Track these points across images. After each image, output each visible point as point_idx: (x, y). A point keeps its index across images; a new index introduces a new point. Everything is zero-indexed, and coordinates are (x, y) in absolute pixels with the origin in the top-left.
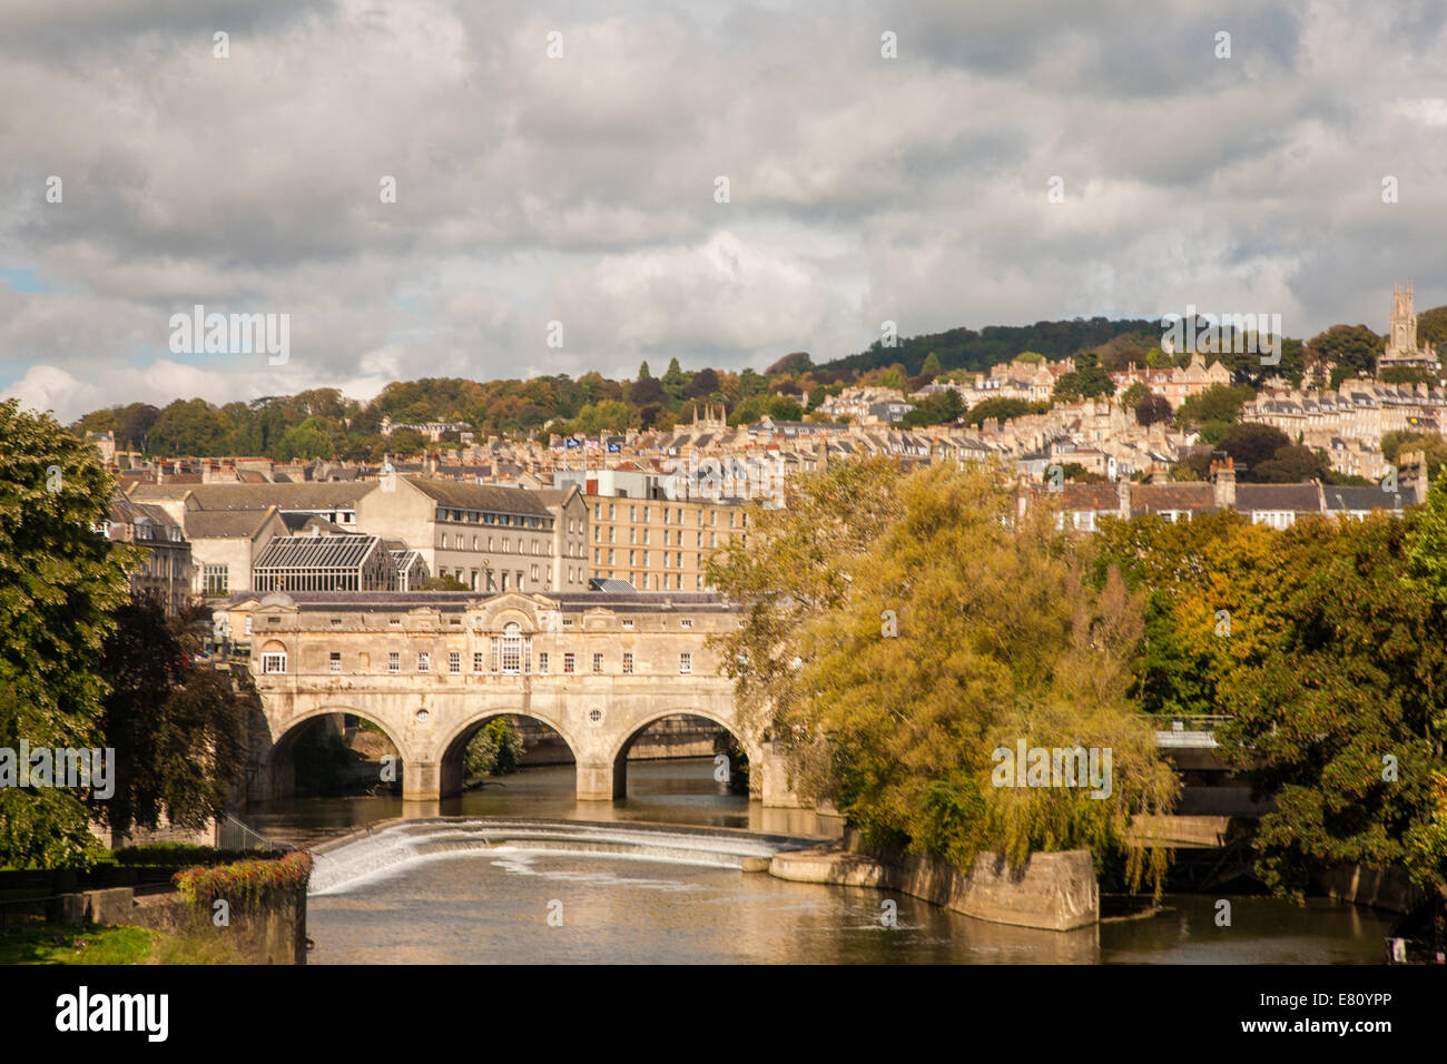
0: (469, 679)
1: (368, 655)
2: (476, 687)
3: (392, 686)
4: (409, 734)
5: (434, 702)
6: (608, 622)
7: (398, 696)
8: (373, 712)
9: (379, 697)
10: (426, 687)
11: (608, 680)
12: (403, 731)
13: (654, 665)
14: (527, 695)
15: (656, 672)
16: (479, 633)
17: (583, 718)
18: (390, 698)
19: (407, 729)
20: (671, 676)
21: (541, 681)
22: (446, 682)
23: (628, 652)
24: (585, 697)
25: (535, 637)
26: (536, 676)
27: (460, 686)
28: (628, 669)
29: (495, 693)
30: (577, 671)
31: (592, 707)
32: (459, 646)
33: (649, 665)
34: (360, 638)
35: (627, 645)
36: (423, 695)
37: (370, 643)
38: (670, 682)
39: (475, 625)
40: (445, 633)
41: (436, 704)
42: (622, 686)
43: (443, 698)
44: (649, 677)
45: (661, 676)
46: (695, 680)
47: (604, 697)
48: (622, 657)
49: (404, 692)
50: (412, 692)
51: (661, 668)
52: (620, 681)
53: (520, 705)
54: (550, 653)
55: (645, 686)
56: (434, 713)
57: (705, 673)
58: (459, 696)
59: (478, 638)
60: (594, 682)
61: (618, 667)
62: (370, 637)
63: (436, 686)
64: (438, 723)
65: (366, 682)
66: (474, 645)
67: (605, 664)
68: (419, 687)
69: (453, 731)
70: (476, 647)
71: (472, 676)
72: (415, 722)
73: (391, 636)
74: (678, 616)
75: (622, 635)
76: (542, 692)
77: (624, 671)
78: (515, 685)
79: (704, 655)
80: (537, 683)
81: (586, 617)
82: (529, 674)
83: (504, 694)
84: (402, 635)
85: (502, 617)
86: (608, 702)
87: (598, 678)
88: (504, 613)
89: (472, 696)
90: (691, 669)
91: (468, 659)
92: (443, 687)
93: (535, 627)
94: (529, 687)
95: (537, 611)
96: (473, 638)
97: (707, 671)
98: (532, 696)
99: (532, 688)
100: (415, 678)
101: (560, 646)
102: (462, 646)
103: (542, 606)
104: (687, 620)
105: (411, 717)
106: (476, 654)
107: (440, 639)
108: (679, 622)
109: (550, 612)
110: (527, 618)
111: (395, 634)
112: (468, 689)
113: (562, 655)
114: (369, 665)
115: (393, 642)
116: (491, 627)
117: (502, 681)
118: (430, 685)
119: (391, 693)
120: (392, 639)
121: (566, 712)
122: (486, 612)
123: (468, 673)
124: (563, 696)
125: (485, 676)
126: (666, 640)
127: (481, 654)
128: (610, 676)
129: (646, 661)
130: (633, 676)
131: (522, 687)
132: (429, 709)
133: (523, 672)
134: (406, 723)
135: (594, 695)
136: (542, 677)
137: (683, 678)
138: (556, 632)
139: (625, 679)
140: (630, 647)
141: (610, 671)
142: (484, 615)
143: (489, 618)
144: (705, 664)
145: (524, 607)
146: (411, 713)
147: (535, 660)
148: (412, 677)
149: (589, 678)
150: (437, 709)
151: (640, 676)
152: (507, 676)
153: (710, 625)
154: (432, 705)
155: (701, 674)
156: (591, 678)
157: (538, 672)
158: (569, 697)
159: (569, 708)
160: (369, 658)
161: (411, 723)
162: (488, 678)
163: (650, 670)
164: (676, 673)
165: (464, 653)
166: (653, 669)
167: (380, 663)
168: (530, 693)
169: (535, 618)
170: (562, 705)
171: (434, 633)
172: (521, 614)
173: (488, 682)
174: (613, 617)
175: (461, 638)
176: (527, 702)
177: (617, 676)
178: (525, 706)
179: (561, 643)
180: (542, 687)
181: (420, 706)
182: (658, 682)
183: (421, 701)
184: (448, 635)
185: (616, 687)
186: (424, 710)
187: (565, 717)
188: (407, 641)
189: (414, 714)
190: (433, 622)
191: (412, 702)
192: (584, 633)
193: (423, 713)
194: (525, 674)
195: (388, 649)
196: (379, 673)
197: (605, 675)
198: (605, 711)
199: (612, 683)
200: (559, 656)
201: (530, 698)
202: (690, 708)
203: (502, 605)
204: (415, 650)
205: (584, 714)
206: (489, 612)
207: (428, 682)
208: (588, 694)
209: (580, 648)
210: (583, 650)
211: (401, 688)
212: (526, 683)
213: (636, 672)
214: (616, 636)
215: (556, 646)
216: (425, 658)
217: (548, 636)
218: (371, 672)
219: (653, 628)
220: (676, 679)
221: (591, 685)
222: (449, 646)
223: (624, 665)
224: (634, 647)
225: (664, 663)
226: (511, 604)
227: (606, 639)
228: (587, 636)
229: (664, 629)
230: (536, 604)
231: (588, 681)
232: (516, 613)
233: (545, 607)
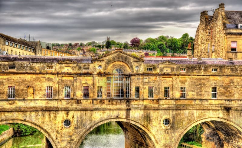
0: (95, 102)
1: (33, 87)
2: (99, 106)
3: (49, 106)
4: (59, 135)
5: (74, 116)
6: (173, 69)
7: (52, 112)
8: (37, 122)
9: (40, 113)
10: (70, 107)
11: (173, 102)
12: (55, 133)
13: (197, 93)
14: (128, 110)
15: (199, 97)
16: (100, 74)
17: (160, 123)
18: (47, 114)
19: (57, 132)
20: (207, 100)
21: (136, 103)
22: (81, 103)
23: (183, 86)
24: (161, 112)
25: (132, 78)
26: (133, 100)
27: (90, 106)
28: (183, 96)
29: (110, 110)
30: (155, 97)
31: (165, 117)
32: (88, 82)
33: (195, 93)
34: (28, 77)
35: (182, 82)
36: (67, 111)
37: (34, 80)
38: (206, 103)
39: (98, 69)
40: (81, 74)
41: (76, 117)
42: (180, 105)
43: (79, 113)
44: (195, 100)
45: (201, 100)
46: (220, 102)
47: (171, 111)
48: (180, 89)
49: (57, 110)
50: (61, 110)
51: (201, 95)
52: (179, 103)
53: (124, 117)
54: (141, 86)
55: (193, 105)
56: (74, 122)
57: (226, 98)
58: (89, 112)
59: (100, 78)
61: (178, 95)
62: (34, 76)
63: (75, 106)
64: (77, 128)
65: (32, 104)
66: (97, 82)
67: (171, 93)
68: (65, 106)
69: (85, 133)
70: (99, 82)
71: (96, 99)
72: (63, 127)
73: (47, 76)
74: (210, 66)
75: (180, 76)
76: (136, 109)
77: (181, 97)
78: (121, 105)
79: (224, 88)
80: (134, 103)
81: (160, 66)
82: (129, 98)
83: (115, 110)
84: (54, 75)
85: (113, 65)
86: (173, 115)
87: (167, 101)
88: (114, 63)
89: (96, 112)
90: (217, 96)
91: (94, 90)
92: (80, 107)
93: (132, 72)
94: (129, 106)
95: (133, 63)
96: (97, 78)
97: (226, 96)
98: (131, 111)
99: (131, 106)
100: (63, 101)
101: (146, 82)
102: (90, 82)
103: (136, 60)
104: (215, 68)
105: (60, 124)
106: (98, 87)
107: (77, 78)
108: (210, 70)
109: (141, 63)
110: (127, 66)
111: (50, 75)
112: (94, 107)
113: (147, 87)
114: (34, 94)
115: (49, 80)
116: (107, 71)
117: (114, 103)
118: (72, 105)
119: (47, 111)
120: (48, 78)
121: (150, 120)
122: (104, 63)
123: (94, 98)
124: (148, 111)
125: (104, 100)
126: (204, 79)
127: (101, 87)
128: (174, 100)
129: (193, 91)
130: (186, 99)
131: (125, 106)
132: (71, 120)
133: (125, 97)
134: (57, 129)
135: (165, 111)
136: (136, 100)
137: (213, 101)
138: (143, 74)
139: (182, 101)
140: (184, 83)
141: (174, 97)
142: (103, 64)
143: (106, 66)
144: (225, 93)
145: (126, 60)
146: (60, 122)
147: (132, 90)
148: (61, 101)
149: (162, 101)
150: (76, 120)
151: (190, 99)
152: (116, 100)
153: (228, 71)
154: (73, 117)
155: (223, 98)
156: (163, 101)
157: (134, 97)
158: (151, 112)
159: (151, 118)
160: (34, 90)
161: (60, 128)
162: (105, 101)
163: (195, 96)
164: (209, 98)
165: (92, 86)
166: (197, 96)
167: (41, 92)
168: (130, 110)
169: (132, 67)
170: (147, 117)
171: (74, 74)
172: (124, 64)
173: (106, 103)
174: (175, 66)
175: (90, 78)
176: (128, 115)
177: (178, 100)
178: (127, 117)
179: (146, 80)
180: (136, 106)
181: (65, 118)
182: (200, 103)
183: (66, 115)
184: (83, 76)
185: (177, 106)
186: (68, 120)
187: (150, 123)
188: (58, 79)
189: (62, 123)
190: (73, 68)
191: (61, 116)
192: (159, 75)
193: (67, 122)
194: (127, 98)
195: (45, 84)
196: (40, 99)
197: (172, 99)
198: (171, 119)
199: (175, 103)
200: (146, 88)
201: (129, 112)
202: (218, 118)
203: (114, 59)
204: (62, 84)
205: (160, 121)
206: (106, 63)
207: (71, 104)
208: (162, 110)
209: (157, 84)
210: (159, 85)
211: (54, 107)
212: (127, 103)
213: (188, 97)
214: (177, 77)
215: (144, 83)
216: (68, 89)
217: (140, 77)
218: (35, 98)
219: (197, 72)
220: (209, 101)
221: (164, 105)
222: (83, 82)
223: (181, 94)
224: (186, 83)
225: (203, 93)
226: (118, 58)
227: (171, 79)
228: (160, 77)
229: (203, 73)
230: (132, 59)
231: (162, 102)
232: (121, 63)
233: (138, 60)
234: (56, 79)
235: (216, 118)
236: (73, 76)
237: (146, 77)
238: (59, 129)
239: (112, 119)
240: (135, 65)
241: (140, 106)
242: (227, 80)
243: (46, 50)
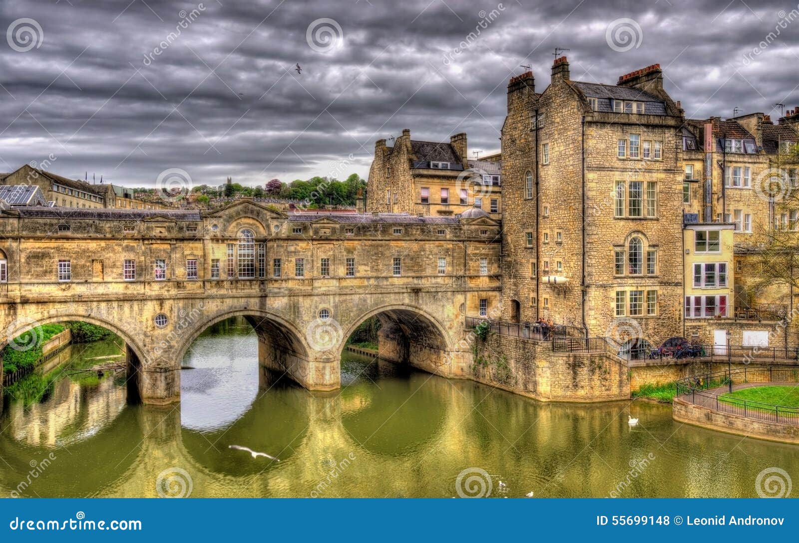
0: (208, 285)
1: (102, 262)
2: (214, 291)
3: (129, 292)
4: (148, 340)
5: (173, 309)
6: (334, 230)
7: (135, 303)
8: (110, 319)
9: (115, 304)
10: (165, 293)
11: (335, 283)
12: (142, 337)
13: (372, 267)
14: (264, 297)
15: (375, 274)
16: (215, 239)
17: (314, 316)
18: (127, 306)
19: (145, 335)
20: (386, 278)
21: (276, 285)
22: (184, 287)
23: (350, 256)
24: (316, 298)
25: (269, 244)
26: (271, 280)
27: (199, 291)
28: (351, 272)
29: (233, 297)
30: (307, 275)
31: (322, 306)
32: (195, 252)
33: (369, 268)
34: (92, 245)
35: (349, 251)
36: (161, 300)
37: (103, 249)
38: (385, 282)
39: (212, 231)
40: (183, 240)
41: (175, 310)
42: (347, 287)
43: (181, 304)
44: (369, 278)
45: (377, 278)
46: (406, 280)
47: (331, 297)
48: (345, 262)
49: (143, 299)
50: (150, 299)
51: (377, 270)
52: (344, 283)
53: (257, 308)
54: (284, 258)
55: (366, 287)
56: (173, 318)
57: (413, 274)
58: (198, 301)
59: (215, 245)
60: (322, 285)
61: (342, 271)
62: (103, 244)
63: (174, 292)
65: (101, 290)
66: (211, 251)
67: (331, 268)
68: (157, 293)
69: (192, 335)
70: (213, 253)
71: (210, 281)
72: (154, 327)
73: (125, 243)
74: (391, 225)
75: (346, 242)
76: (276, 295)
77: (347, 274)
78: (252, 289)
79: (412, 259)
80: (272, 286)
81: (314, 225)
82: (264, 278)
83: (242, 297)
84: (137, 241)
85: (237, 224)
86: (334, 302)
87: (326, 281)
88: (239, 221)
89: (210, 301)
90: (402, 271)
91: (206, 265)
92: (182, 293)
93: (269, 234)
94: (265, 291)
95: (270, 220)
96: (210, 245)
97: (414, 272)
98: (267, 299)
99: (268, 290)
100: (153, 284)
101: (291, 252)
102: (199, 253)
103: (275, 215)
104: (398, 228)
105: (150, 323)
106: (213, 260)
107: (177, 245)
108: (391, 231)
109: (282, 220)
110: (260, 226)
111: (130, 241)
112: (206, 294)
113: (293, 260)
114: (103, 272)
115: (128, 249)
116: (227, 234)
117: (239, 285)
118: (168, 291)
119: (127, 300)
120: (127, 246)
121: (298, 312)
122: (222, 220)
123: (206, 278)
124: (295, 298)
125: (223, 281)
126: (381, 246)
127: (218, 260)
128: (336, 279)
129: (365, 265)
130: (355, 278)
131: (258, 290)
132: (168, 314)
133: (258, 276)
134: (144, 329)
135: (323, 297)
136: (276, 281)
137: (396, 279)
138: (288, 239)
139: (348, 281)
140: (352, 252)
141: (336, 274)
142: (220, 223)
143: (225, 225)
144: (413, 266)
145: (258, 216)
146: (150, 319)
147: (269, 265)
148: (149, 283)
149: (317, 281)
150: (176, 314)
151: (361, 278)
152: (244, 280)
153: (416, 233)
154: (171, 310)
155: (410, 275)
156: (319, 281)
157: (272, 276)
158: (301, 299)
159: (301, 309)
160: (103, 265)
161: (150, 329)
162: (225, 283)
163: (369, 272)
164: (390, 275)
165: (202, 259)
166: (371, 272)
167: (115, 270)
168: (266, 296)
169: (268, 226)
170: (294, 307)
171: (170, 240)
172: (255, 222)
173: (226, 286)
174: (338, 226)
175: (199, 245)
176: (263, 305)
177: (342, 279)
178: (261, 308)
179: (292, 249)
180: (276, 290)
181: (158, 311)
182: (376, 283)
183: (160, 308)
184: (185, 242)
185: (341, 288)
186: (162, 316)
187: (298, 317)
188: (143, 248)
189: (153, 320)
190: (169, 229)
191: (151, 309)
192: (313, 240)
193: (161, 319)
194: (260, 278)
195: (123, 256)
196: (114, 280)
197: (332, 278)
198: (332, 310)
199: (338, 285)
200: (291, 261)
201: (265, 301)
202: (403, 305)
203: (238, 213)
204: (151, 257)
205: (315, 312)
206: (225, 220)
207: (166, 288)
208: (317, 295)
209: (310, 254)
210: (312, 256)
211: (138, 294)
212: (262, 286)
213: (358, 275)
214: (340, 242)
215: (288, 252)
216: (162, 264)
217: (281, 243)
218: (106, 280)
219: (371, 235)
220: (390, 280)
221: (320, 287)
222: (186, 253)
223: (347, 269)
224: (356, 253)
225: (380, 267)
226: (246, 213)
227: (332, 246)
228: (315, 243)
229: (380, 237)
230: (269, 214)
231: (317, 284)
232: (251, 221)
233: (278, 216)
234: (141, 247)
235: (399, 305)
236: (169, 242)
237: (290, 243)
238: (148, 330)
239: (237, 311)
240: (273, 224)
241: (282, 290)
242: (415, 246)
243: (123, 199)
